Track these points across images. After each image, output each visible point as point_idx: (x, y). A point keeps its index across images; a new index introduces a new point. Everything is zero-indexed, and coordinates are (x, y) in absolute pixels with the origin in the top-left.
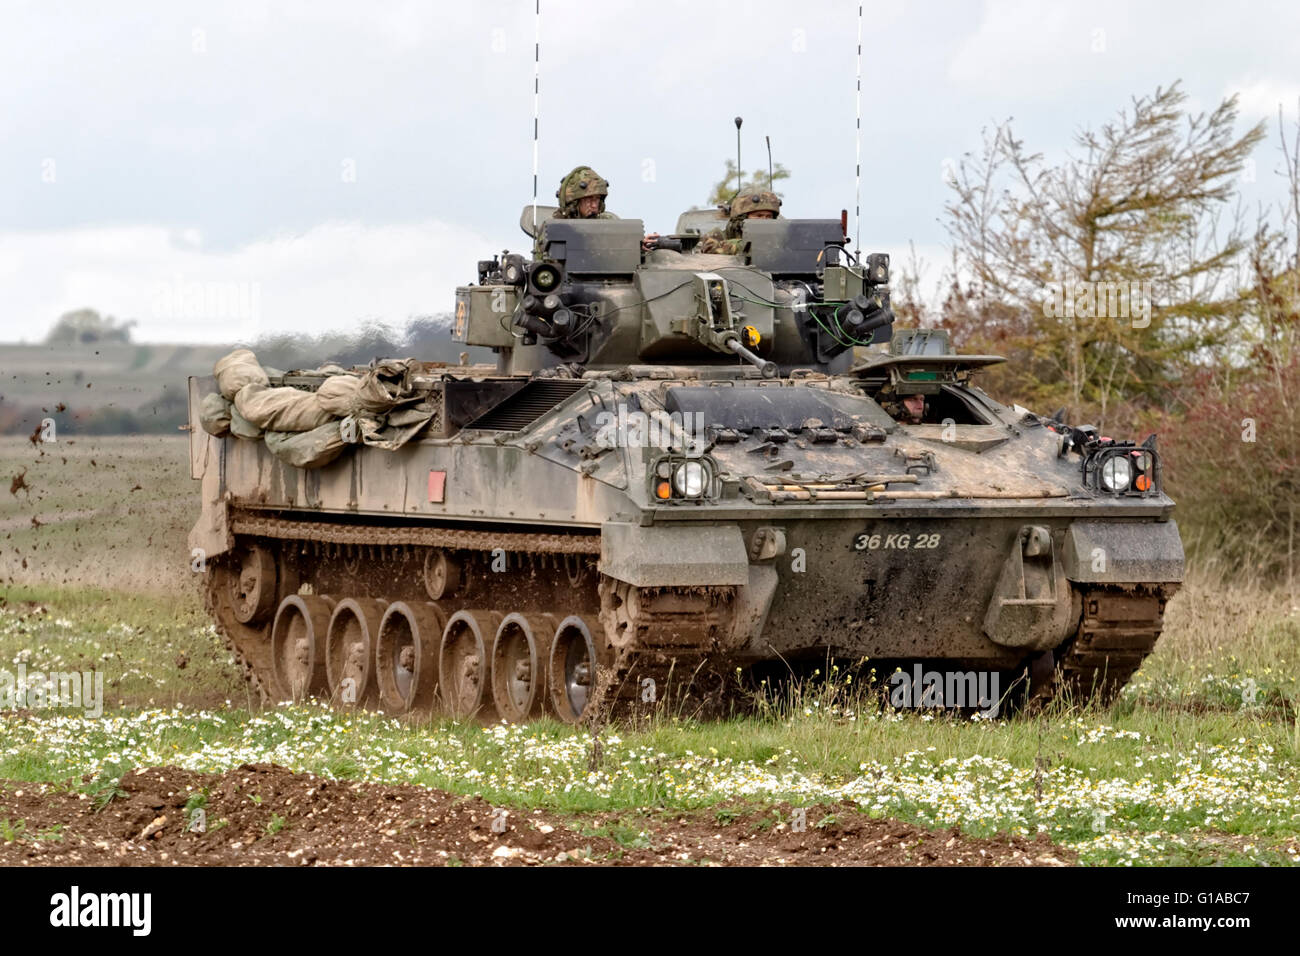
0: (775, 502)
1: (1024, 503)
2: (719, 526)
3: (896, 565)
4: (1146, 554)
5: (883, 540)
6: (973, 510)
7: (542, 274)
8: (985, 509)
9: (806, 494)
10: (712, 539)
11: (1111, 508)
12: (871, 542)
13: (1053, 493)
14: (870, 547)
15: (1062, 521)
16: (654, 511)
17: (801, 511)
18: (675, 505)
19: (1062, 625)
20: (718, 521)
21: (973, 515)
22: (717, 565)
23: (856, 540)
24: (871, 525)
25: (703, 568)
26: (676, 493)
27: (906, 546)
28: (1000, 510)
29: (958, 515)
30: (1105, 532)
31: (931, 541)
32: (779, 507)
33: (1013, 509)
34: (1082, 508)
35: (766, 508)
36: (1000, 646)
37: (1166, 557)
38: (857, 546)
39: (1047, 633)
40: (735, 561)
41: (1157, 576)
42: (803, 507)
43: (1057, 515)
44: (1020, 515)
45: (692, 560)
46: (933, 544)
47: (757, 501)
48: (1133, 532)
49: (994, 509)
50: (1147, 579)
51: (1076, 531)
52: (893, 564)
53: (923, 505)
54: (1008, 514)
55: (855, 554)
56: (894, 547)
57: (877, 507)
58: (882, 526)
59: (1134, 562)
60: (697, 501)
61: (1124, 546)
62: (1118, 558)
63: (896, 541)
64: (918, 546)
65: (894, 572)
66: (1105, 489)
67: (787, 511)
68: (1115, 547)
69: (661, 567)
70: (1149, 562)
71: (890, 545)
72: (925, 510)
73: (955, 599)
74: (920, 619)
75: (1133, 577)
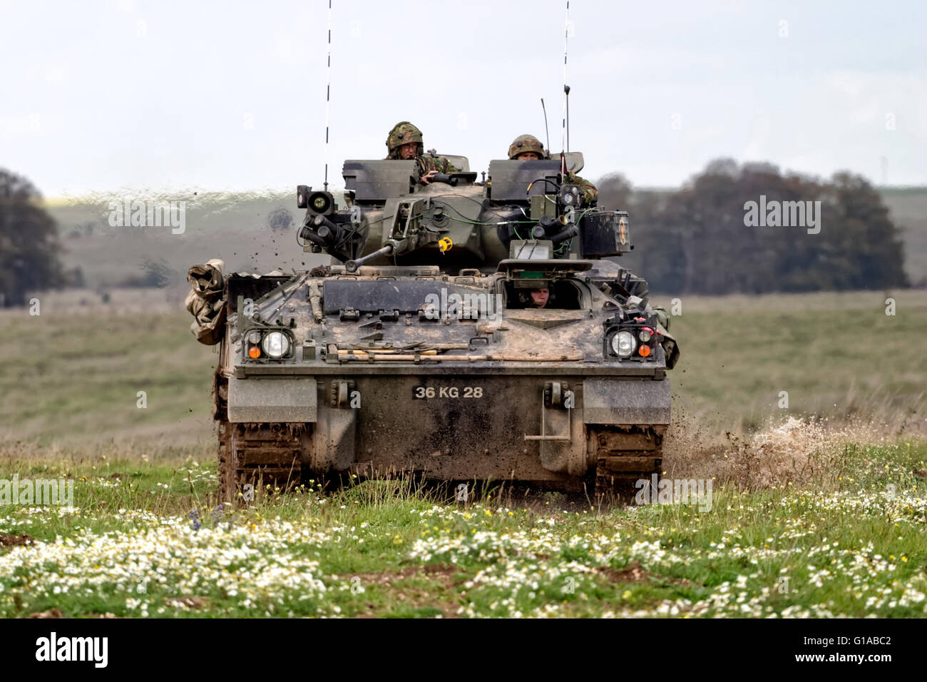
0: (341, 362)
1: (543, 365)
2: (298, 379)
3: (454, 411)
4: (639, 403)
5: (437, 391)
6: (500, 369)
7: (319, 199)
8: (509, 369)
9: (366, 357)
10: (292, 389)
11: (612, 369)
12: (428, 392)
13: (570, 357)
14: (428, 396)
15: (575, 378)
16: (244, 368)
17: (361, 369)
18: (262, 363)
19: (580, 456)
20: (298, 376)
21: (501, 373)
22: (292, 407)
23: (415, 391)
24: (424, 379)
25: (281, 410)
26: (263, 354)
27: (457, 396)
28: (522, 369)
29: (489, 373)
30: (609, 387)
31: (476, 392)
32: (343, 366)
33: (532, 369)
34: (588, 369)
35: (334, 366)
36: (552, 472)
37: (655, 406)
38: (417, 395)
39: (570, 461)
40: (307, 405)
41: (647, 420)
42: (364, 366)
43: (568, 373)
44: (539, 373)
45: (273, 403)
46: (478, 394)
47: (328, 361)
48: (634, 387)
49: (517, 369)
50: (640, 422)
51: (587, 386)
52: (451, 409)
53: (460, 366)
54: (529, 373)
55: (416, 401)
56: (447, 396)
57: (422, 366)
58: (433, 381)
59: (629, 409)
60: (278, 360)
61: (623, 397)
62: (615, 406)
63: (447, 392)
64: (466, 396)
65: (453, 415)
66: (614, 355)
67: (350, 369)
68: (616, 398)
69: (247, 408)
70: (641, 409)
71: (443, 395)
72: (461, 369)
73: (510, 436)
74: (486, 450)
75: (628, 420)
